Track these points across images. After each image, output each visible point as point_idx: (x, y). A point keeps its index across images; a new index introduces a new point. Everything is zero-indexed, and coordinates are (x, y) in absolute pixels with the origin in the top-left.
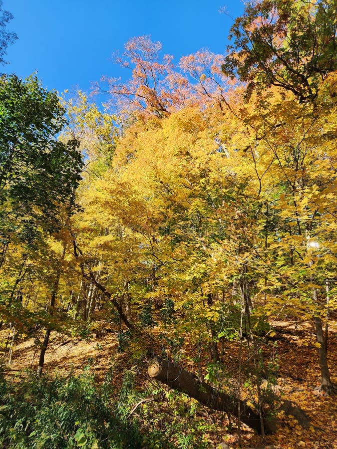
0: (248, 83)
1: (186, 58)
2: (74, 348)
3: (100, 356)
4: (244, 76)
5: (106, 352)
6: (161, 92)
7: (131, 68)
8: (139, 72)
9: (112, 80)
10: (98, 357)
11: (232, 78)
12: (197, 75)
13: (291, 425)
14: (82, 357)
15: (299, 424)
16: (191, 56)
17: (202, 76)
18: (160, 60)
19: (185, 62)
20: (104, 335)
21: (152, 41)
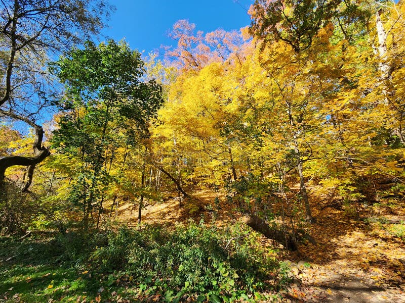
0: (263, 40)
1: (209, 34)
2: (152, 207)
3: (170, 212)
4: (260, 36)
5: (173, 209)
6: (195, 55)
7: (177, 40)
8: (182, 43)
9: (167, 47)
10: (168, 212)
11: (254, 37)
12: (215, 45)
13: (306, 243)
14: (159, 212)
15: (310, 242)
16: (212, 33)
17: (218, 45)
18: (195, 35)
19: (209, 36)
20: (168, 200)
21: (190, 23)
